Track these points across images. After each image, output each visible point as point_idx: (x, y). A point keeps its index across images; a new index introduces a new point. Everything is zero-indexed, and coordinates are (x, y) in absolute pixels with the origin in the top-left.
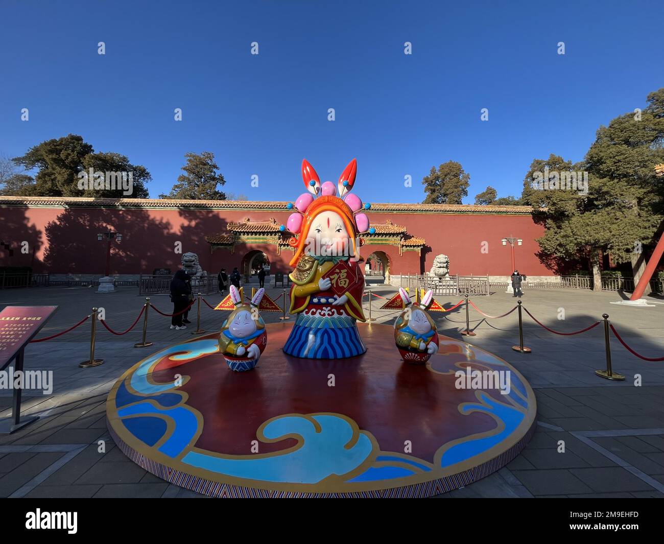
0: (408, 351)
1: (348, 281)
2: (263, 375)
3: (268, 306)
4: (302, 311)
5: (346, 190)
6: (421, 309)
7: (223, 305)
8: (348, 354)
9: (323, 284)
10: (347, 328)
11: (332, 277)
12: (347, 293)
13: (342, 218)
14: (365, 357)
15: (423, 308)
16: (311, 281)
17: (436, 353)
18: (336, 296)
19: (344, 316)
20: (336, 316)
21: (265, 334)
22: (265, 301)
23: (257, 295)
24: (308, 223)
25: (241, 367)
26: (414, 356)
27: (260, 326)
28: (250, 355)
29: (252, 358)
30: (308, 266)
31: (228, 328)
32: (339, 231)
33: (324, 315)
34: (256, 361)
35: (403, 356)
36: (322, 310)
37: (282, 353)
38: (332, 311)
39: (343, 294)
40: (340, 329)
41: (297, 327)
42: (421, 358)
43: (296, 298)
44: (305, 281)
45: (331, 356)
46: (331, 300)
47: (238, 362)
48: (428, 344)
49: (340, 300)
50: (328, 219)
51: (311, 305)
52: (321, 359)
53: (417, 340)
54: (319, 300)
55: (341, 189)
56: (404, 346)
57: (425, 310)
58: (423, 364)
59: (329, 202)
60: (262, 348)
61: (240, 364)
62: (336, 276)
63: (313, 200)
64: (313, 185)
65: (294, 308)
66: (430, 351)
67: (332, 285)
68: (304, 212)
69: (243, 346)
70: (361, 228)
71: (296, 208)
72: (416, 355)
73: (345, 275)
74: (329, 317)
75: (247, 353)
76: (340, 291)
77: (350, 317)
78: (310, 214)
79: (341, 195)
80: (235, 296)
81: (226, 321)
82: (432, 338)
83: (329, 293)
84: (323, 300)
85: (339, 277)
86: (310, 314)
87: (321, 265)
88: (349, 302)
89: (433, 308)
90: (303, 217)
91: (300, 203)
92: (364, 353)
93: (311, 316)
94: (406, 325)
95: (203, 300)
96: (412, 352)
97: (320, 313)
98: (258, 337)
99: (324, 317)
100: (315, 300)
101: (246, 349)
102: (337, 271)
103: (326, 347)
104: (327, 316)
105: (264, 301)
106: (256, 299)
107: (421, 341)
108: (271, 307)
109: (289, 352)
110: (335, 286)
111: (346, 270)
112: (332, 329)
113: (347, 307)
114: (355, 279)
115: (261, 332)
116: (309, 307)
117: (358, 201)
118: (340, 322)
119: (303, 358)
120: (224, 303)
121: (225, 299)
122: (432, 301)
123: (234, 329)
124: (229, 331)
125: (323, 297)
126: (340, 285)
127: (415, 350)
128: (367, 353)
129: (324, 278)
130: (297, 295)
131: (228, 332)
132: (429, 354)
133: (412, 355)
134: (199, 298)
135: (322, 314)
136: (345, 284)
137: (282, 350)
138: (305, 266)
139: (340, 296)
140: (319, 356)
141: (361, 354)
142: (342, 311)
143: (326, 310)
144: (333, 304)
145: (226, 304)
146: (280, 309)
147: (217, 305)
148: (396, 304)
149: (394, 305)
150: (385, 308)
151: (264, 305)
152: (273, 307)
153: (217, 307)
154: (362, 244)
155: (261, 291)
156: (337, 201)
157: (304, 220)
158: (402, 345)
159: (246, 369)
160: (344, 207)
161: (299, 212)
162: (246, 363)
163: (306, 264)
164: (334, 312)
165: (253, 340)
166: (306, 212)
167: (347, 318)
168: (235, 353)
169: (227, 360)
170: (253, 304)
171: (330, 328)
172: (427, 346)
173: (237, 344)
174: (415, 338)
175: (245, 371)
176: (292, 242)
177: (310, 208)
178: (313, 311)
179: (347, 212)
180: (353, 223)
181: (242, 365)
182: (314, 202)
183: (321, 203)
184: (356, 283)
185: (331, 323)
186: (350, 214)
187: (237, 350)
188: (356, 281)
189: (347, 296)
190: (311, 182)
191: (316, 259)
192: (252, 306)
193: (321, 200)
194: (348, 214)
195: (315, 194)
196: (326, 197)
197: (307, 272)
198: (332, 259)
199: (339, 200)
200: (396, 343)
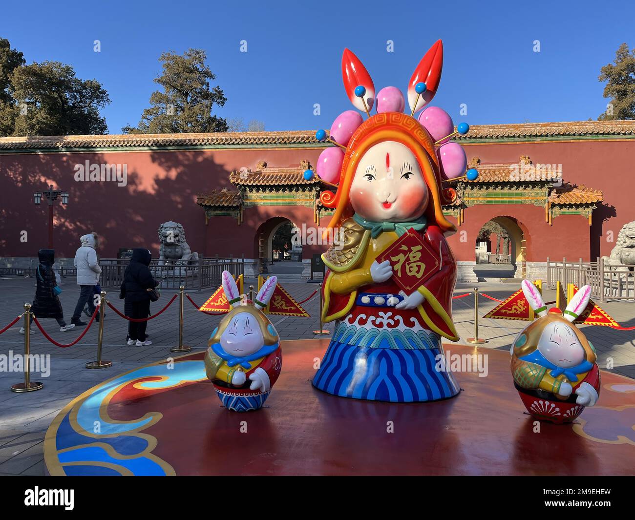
0: (538, 398)
1: (423, 266)
2: (276, 420)
3: (284, 307)
4: (343, 318)
5: (421, 100)
6: (566, 321)
7: (212, 303)
8: (423, 396)
9: (379, 271)
10: (422, 351)
11: (394, 259)
12: (422, 288)
13: (414, 151)
14: (457, 404)
15: (571, 318)
16: (358, 266)
17: (592, 403)
18: (402, 293)
19: (417, 328)
20: (402, 327)
21: (278, 352)
22: (278, 298)
23: (266, 288)
24: (352, 163)
25: (239, 405)
26: (549, 407)
27: (270, 338)
28: (253, 386)
29: (258, 390)
30: (352, 240)
31: (219, 341)
32: (406, 176)
33: (381, 325)
34: (265, 396)
35: (528, 405)
36: (377, 316)
37: (309, 388)
38: (396, 318)
39: (415, 289)
40: (410, 352)
41: (335, 346)
42: (563, 411)
43: (333, 294)
44: (347, 265)
45: (393, 397)
47: (235, 396)
48: (578, 386)
49: (410, 300)
50: (388, 156)
51: (358, 308)
52: (375, 401)
53: (556, 377)
54: (372, 299)
55: (414, 99)
56: (529, 386)
57: (574, 323)
58: (568, 423)
59: (389, 125)
60: (273, 375)
61: (238, 399)
62: (401, 258)
63: (361, 122)
64: (362, 95)
65: (331, 311)
66: (580, 400)
67: (395, 272)
68: (346, 144)
69: (242, 370)
70: (451, 170)
71: (332, 138)
72: (553, 405)
73: (419, 255)
74: (390, 329)
75: (248, 382)
76: (411, 284)
77: (428, 331)
78: (355, 147)
79: (412, 110)
80: (229, 289)
81: (217, 328)
82: (585, 375)
83: (390, 286)
84: (379, 300)
85: (408, 259)
86: (356, 323)
87: (375, 238)
88: (425, 303)
89: (592, 320)
90: (343, 154)
91: (338, 129)
92: (455, 396)
93: (359, 327)
94: (533, 348)
95: (188, 297)
96: (544, 400)
97: (373, 322)
98: (267, 356)
99: (380, 329)
100: (365, 300)
101: (248, 375)
102: (404, 248)
103: (383, 381)
104: (385, 327)
105: (276, 298)
106: (264, 294)
107: (562, 380)
108: (288, 308)
109: (321, 386)
110: (399, 275)
111: (419, 247)
112: (396, 351)
113: (422, 312)
114: (437, 262)
115: (271, 349)
116: (354, 310)
117: (446, 119)
118: (411, 339)
119: (344, 397)
120: (213, 300)
121: (215, 294)
122: (590, 307)
123: (228, 342)
124: (220, 345)
125: (378, 294)
126: (410, 274)
127: (552, 396)
128: (460, 397)
129: (379, 260)
130: (335, 290)
131: (220, 348)
132: (579, 405)
133: (544, 405)
134: (181, 294)
135: (377, 322)
136: (418, 272)
137: (310, 383)
138: (348, 239)
139: (408, 293)
140: (371, 396)
141: (448, 398)
142: (413, 319)
143: (385, 318)
144: (397, 306)
145: (217, 302)
146: (303, 312)
147: (204, 304)
148: (515, 309)
149: (511, 312)
150: (493, 316)
151: (278, 305)
152: (293, 308)
153: (204, 306)
154: (451, 199)
155: (272, 281)
156: (405, 122)
157: (346, 158)
158: (526, 385)
159: (248, 408)
160: (417, 132)
161: (338, 146)
162: (247, 398)
163: (348, 236)
164: (398, 320)
165: (259, 361)
166: (348, 145)
167: (423, 333)
168: (230, 381)
169: (218, 391)
170: (259, 303)
171: (391, 349)
172: (574, 389)
173: (232, 366)
174: (551, 374)
175: (247, 411)
176: (325, 198)
177: (356, 136)
178: (361, 318)
179: (424, 143)
180: (434, 161)
181: (241, 401)
182: (363, 125)
183: (375, 126)
184: (439, 271)
185: (393, 339)
186: (428, 144)
187: (232, 377)
188: (439, 266)
189: (422, 293)
190: (358, 89)
191: (366, 228)
192: (257, 305)
193: (376, 121)
194: (425, 145)
195: (365, 111)
196: (385, 114)
197: (351, 251)
198: (394, 228)
199: (409, 120)
200: (514, 381)
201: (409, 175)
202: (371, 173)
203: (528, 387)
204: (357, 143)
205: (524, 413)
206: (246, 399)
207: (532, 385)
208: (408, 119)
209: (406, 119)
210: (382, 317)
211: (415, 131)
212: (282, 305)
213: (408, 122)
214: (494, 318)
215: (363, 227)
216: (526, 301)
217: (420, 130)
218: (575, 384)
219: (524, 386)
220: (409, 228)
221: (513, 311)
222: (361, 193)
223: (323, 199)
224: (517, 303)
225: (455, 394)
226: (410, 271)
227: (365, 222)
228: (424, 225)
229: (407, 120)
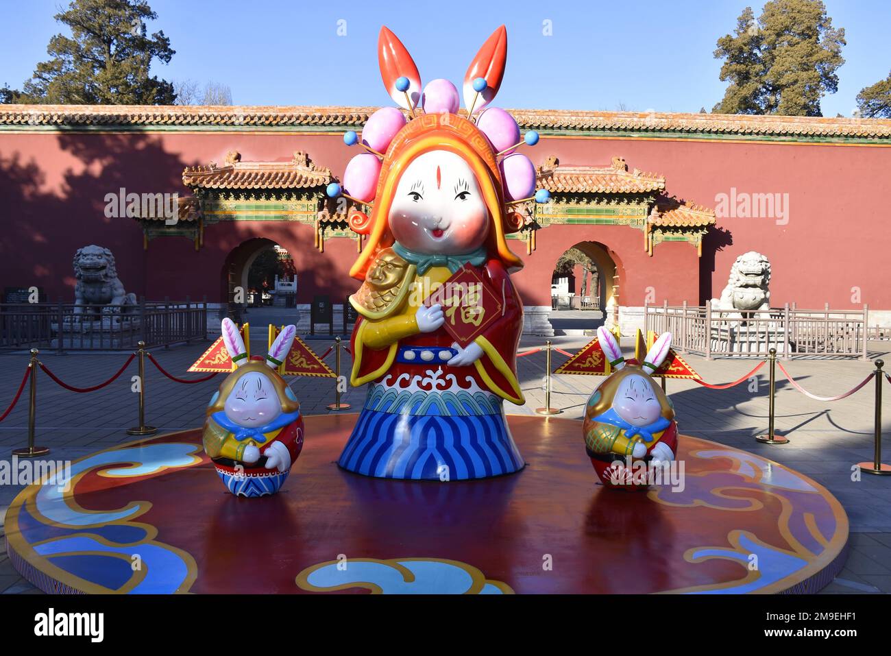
2: (297, 505)
3: (304, 365)
4: (379, 380)
5: (481, 100)
6: (644, 374)
7: (207, 362)
8: (480, 472)
9: (427, 318)
10: (480, 418)
12: (481, 339)
13: (471, 165)
14: (523, 480)
15: (650, 371)
18: (455, 345)
19: (474, 389)
20: (455, 388)
21: (300, 421)
22: (297, 354)
23: (280, 341)
24: (393, 177)
25: (252, 488)
27: (289, 404)
28: (270, 464)
29: (275, 469)
30: (391, 277)
31: (222, 409)
32: (462, 196)
33: (429, 387)
34: (284, 477)
35: (600, 474)
36: (425, 376)
37: (335, 470)
38: (448, 377)
39: (473, 340)
40: (465, 419)
41: (368, 414)
43: (366, 349)
44: (386, 311)
46: (444, 354)
47: (246, 477)
48: (653, 447)
49: (466, 354)
50: (439, 167)
51: (400, 365)
52: (421, 480)
53: (630, 437)
54: (418, 354)
56: (601, 450)
57: (653, 376)
58: (642, 490)
59: (440, 130)
60: (294, 451)
61: (251, 480)
63: (403, 123)
64: (405, 89)
65: (361, 373)
67: (447, 319)
68: (383, 151)
69: (255, 445)
71: (365, 142)
74: (440, 392)
75: (263, 459)
77: (487, 393)
78: (396, 155)
79: (469, 111)
80: (232, 342)
81: (218, 393)
82: (660, 434)
83: (441, 337)
84: (427, 355)
86: (397, 385)
87: (422, 275)
88: (485, 358)
92: (518, 472)
93: (400, 390)
94: (607, 407)
97: (419, 383)
98: (286, 427)
99: (428, 392)
100: (409, 355)
101: (262, 450)
103: (432, 455)
104: (434, 389)
105: (295, 353)
106: (279, 349)
107: (637, 441)
108: (310, 367)
109: (352, 467)
110: (453, 322)
112: (447, 418)
113: (481, 369)
114: (500, 306)
115: (291, 418)
116: (395, 369)
117: (511, 126)
118: (466, 404)
119: (382, 478)
120: (208, 358)
121: (210, 350)
122: (670, 357)
123: (234, 410)
124: (224, 414)
125: (426, 347)
126: (466, 321)
128: (525, 472)
130: (368, 343)
131: (225, 417)
134: (140, 354)
135: (424, 384)
138: (386, 276)
139: (464, 346)
140: (417, 474)
141: (511, 474)
142: (469, 378)
143: (434, 378)
144: (451, 362)
145: (214, 360)
146: (330, 371)
147: (195, 362)
148: (590, 362)
149: (585, 366)
150: (564, 372)
151: (296, 363)
152: (316, 366)
153: (196, 365)
154: (517, 226)
155: (290, 331)
156: (460, 126)
157: (383, 169)
158: (598, 449)
159: (262, 492)
160: (475, 140)
161: (372, 153)
162: (262, 479)
163: (386, 272)
164: (451, 380)
165: (276, 433)
166: (387, 153)
167: (481, 395)
168: (240, 458)
169: (223, 472)
170: (273, 360)
171: (441, 416)
172: (649, 450)
173: (242, 439)
174: (625, 435)
175: (261, 495)
176: (355, 221)
177: (397, 142)
178: (404, 379)
179: (484, 154)
180: (497, 177)
181: (254, 483)
182: (406, 127)
183: (422, 130)
184: (501, 316)
185: (444, 404)
186: (489, 156)
187: (243, 452)
188: (501, 311)
189: (480, 345)
190: (401, 81)
191: (410, 262)
192: (269, 363)
193: (423, 123)
194: (485, 156)
195: (408, 108)
196: (435, 116)
197: (390, 291)
198: (446, 261)
199: (465, 125)
200: (587, 448)
201: (465, 195)
202: (417, 190)
203: (600, 452)
204: (398, 152)
205: (597, 484)
206: (261, 481)
207: (604, 448)
208: (464, 123)
209: (462, 122)
210: (431, 377)
211: (473, 139)
212: (302, 362)
213: (464, 127)
214: (565, 373)
215: (406, 259)
216: (602, 352)
217: (478, 137)
218: (650, 445)
219: (596, 450)
220: (465, 262)
221: (587, 365)
222: (404, 216)
223: (353, 223)
224: (592, 355)
225: (519, 469)
226: (466, 318)
227: (409, 254)
228: (484, 258)
229: (463, 125)
